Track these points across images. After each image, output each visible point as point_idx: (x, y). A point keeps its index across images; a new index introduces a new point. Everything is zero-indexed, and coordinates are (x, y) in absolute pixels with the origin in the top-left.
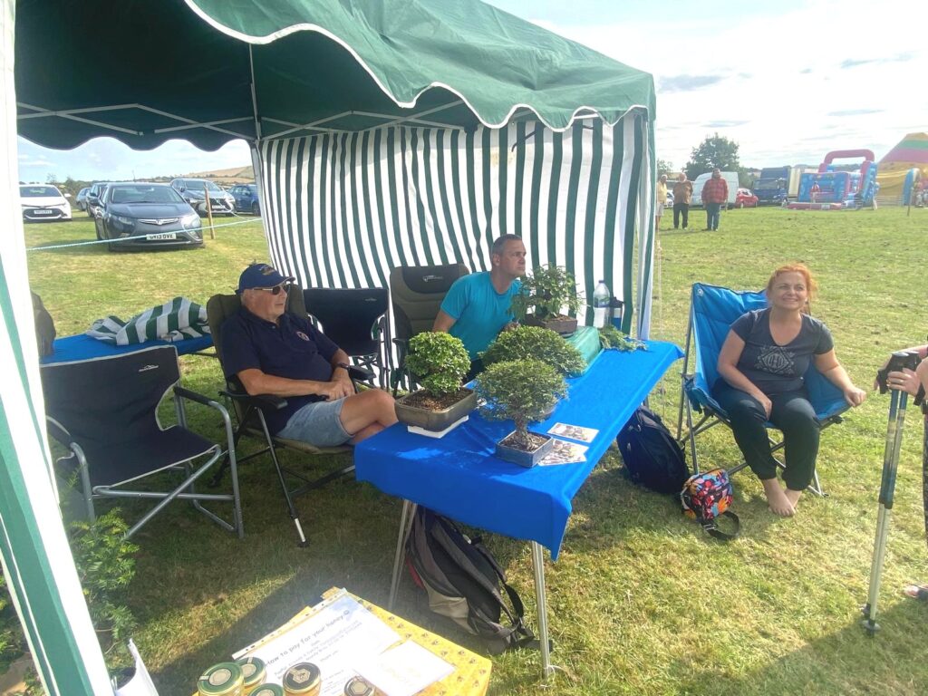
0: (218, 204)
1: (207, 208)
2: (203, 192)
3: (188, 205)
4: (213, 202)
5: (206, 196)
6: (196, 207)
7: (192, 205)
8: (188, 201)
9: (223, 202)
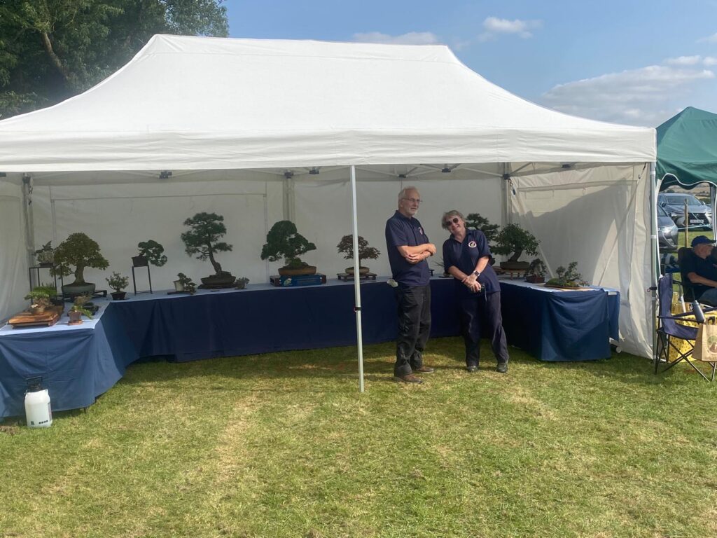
0: (695, 219)
1: (685, 222)
2: (683, 207)
3: (669, 218)
4: (691, 217)
5: (686, 211)
6: (675, 220)
7: (673, 218)
8: (670, 215)
9: (702, 216)
